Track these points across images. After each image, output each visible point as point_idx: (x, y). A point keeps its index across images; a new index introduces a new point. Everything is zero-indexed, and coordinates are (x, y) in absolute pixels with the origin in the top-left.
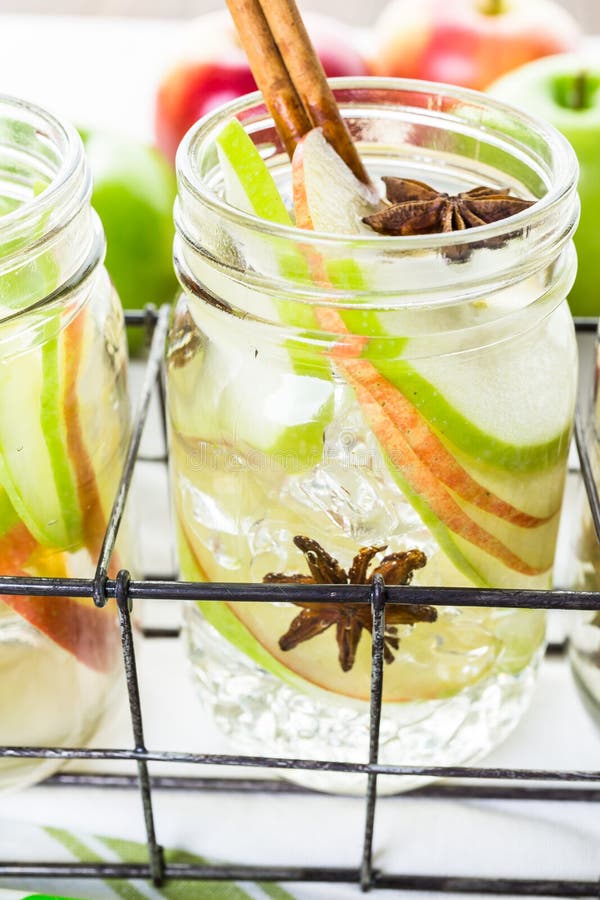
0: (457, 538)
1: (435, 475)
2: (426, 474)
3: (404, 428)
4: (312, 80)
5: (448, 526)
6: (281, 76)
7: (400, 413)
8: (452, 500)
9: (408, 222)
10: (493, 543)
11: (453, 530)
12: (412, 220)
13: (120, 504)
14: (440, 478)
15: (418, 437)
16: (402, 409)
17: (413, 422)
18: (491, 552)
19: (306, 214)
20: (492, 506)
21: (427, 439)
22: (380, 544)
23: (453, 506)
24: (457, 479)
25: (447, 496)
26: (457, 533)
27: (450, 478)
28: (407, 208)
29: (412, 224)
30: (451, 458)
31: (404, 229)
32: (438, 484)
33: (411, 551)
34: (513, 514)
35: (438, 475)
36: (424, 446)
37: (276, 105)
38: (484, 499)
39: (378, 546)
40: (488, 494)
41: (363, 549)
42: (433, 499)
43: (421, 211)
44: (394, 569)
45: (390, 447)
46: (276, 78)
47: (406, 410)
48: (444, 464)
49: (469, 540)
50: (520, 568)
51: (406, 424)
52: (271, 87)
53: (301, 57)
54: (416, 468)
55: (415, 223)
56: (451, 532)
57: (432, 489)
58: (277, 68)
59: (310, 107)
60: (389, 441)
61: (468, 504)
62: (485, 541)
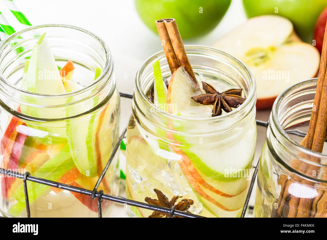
0: (202, 198)
1: (195, 180)
2: (192, 179)
3: (187, 165)
4: (180, 51)
5: (199, 194)
6: (170, 49)
7: (186, 161)
8: (200, 188)
9: (205, 100)
10: (215, 201)
11: (201, 196)
12: (206, 99)
13: (106, 168)
14: (197, 181)
15: (190, 168)
16: (187, 160)
17: (190, 164)
18: (214, 203)
19: (170, 97)
20: (214, 191)
21: (193, 169)
22: (180, 195)
23: (201, 189)
24: (202, 182)
25: (199, 186)
26: (202, 197)
27: (200, 181)
28: (205, 96)
29: (206, 100)
30: (200, 176)
31: (204, 102)
32: (196, 182)
33: (189, 200)
34: (221, 193)
35: (196, 180)
36: (192, 171)
37: (168, 57)
38: (211, 188)
39: (179, 196)
40: (212, 187)
41: (174, 196)
42: (195, 186)
43: (209, 97)
44: (183, 204)
45: (183, 169)
46: (169, 49)
47: (188, 160)
48: (198, 178)
49: (206, 199)
50: (224, 209)
51: (188, 164)
52: (167, 52)
53: (177, 44)
54: (190, 177)
55: (208, 100)
56: (200, 196)
57: (194, 184)
58: (169, 46)
59: (178, 59)
60: (183, 167)
61: (206, 189)
62: (211, 200)
